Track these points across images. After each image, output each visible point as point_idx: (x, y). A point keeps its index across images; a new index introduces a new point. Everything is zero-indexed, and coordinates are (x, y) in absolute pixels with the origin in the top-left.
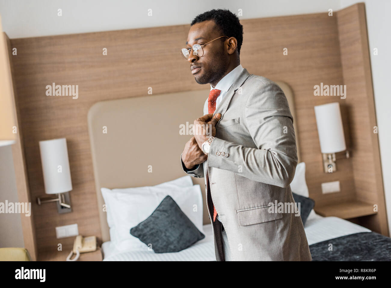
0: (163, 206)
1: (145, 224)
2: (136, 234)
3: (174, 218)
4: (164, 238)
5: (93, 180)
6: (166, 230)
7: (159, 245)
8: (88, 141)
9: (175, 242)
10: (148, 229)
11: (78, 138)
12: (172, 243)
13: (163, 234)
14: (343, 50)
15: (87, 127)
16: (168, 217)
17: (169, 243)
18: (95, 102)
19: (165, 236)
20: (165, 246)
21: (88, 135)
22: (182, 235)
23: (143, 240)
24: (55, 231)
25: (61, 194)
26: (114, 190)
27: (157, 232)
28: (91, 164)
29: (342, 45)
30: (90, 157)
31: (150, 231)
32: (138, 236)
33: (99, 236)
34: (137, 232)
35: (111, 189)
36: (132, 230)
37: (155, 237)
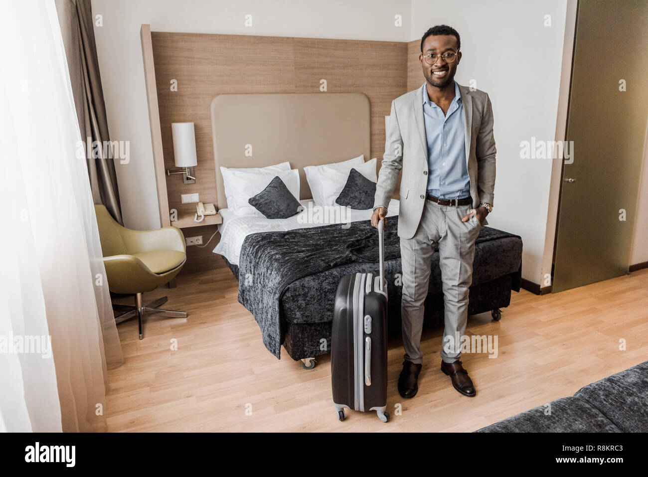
0: (274, 184)
1: (261, 196)
2: (254, 203)
3: (283, 193)
4: (276, 206)
5: (213, 159)
6: (277, 201)
7: (272, 212)
8: (210, 127)
9: (284, 210)
10: (263, 200)
11: (203, 123)
12: (281, 211)
13: (275, 204)
14: (409, 74)
15: (210, 115)
16: (278, 192)
17: (279, 211)
18: (218, 94)
19: (277, 205)
20: (276, 212)
21: (211, 122)
22: (288, 205)
23: (258, 209)
24: (180, 198)
25: (188, 168)
26: (230, 169)
27: (270, 202)
28: (212, 146)
29: (409, 69)
30: (211, 140)
31: (265, 201)
32: (255, 206)
33: (216, 204)
34: (254, 202)
35: (228, 168)
36: (250, 199)
37: (269, 205)
